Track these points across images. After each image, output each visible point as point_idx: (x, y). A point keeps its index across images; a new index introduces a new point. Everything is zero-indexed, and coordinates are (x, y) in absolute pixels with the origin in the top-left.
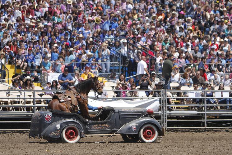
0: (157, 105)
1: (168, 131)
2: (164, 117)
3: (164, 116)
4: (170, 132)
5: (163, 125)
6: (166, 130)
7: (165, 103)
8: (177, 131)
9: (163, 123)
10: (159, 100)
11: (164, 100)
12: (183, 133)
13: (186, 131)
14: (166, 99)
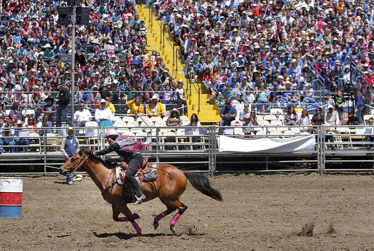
0: (312, 144)
1: (327, 174)
2: (322, 158)
3: (321, 156)
4: (329, 175)
5: (320, 166)
6: (324, 173)
7: (323, 141)
8: (339, 173)
9: (320, 164)
10: (315, 137)
11: (321, 137)
12: (346, 176)
13: (350, 174)
14: (324, 137)
